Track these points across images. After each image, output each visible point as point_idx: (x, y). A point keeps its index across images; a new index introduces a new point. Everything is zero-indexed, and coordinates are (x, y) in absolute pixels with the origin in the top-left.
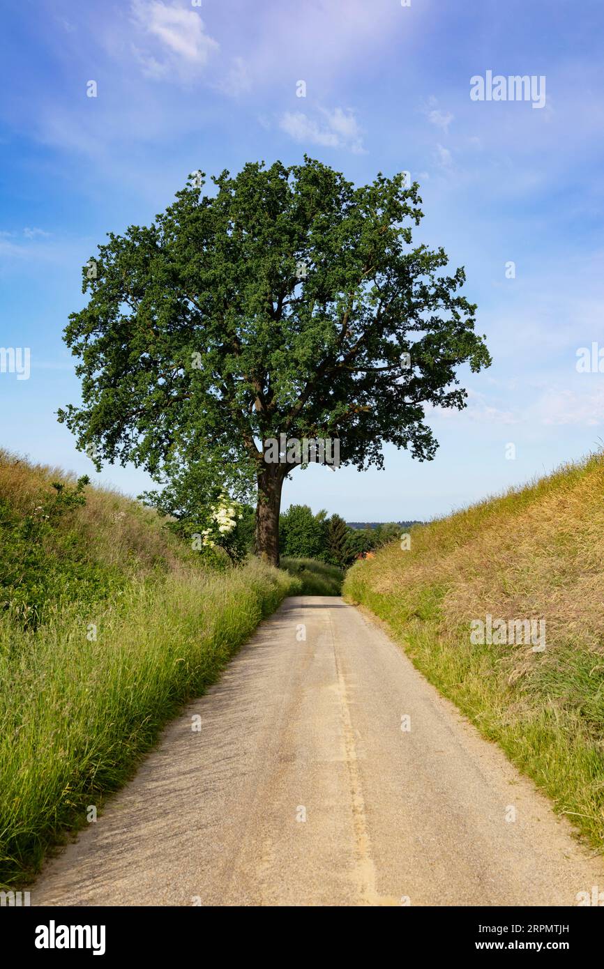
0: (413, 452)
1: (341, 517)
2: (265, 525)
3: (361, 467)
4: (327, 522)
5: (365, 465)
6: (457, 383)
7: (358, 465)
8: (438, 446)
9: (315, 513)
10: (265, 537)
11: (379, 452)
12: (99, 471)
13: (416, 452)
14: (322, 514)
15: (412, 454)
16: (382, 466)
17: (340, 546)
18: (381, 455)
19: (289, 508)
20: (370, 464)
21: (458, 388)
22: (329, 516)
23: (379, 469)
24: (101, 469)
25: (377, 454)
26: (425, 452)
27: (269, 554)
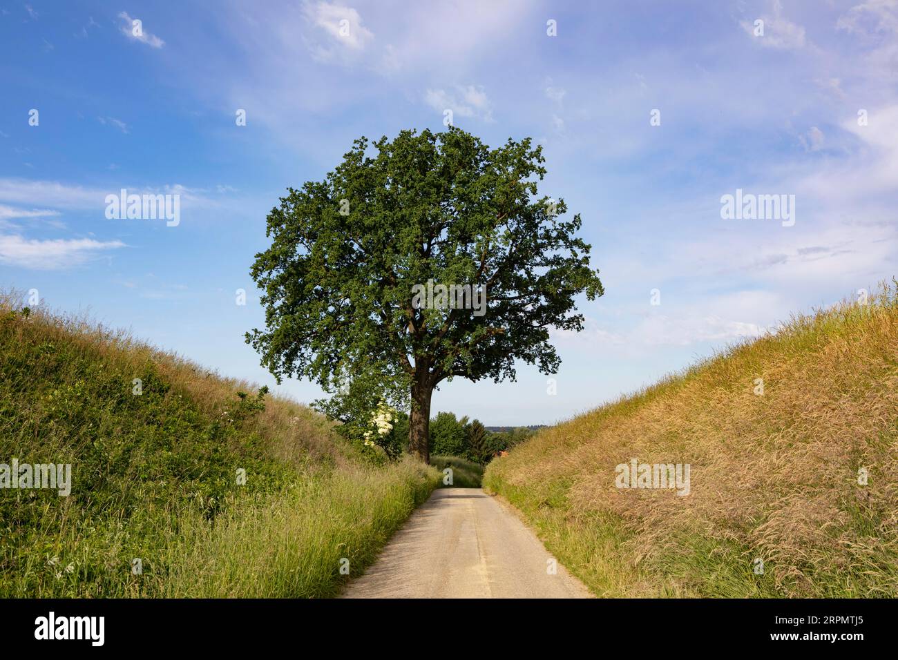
0: (540, 367)
1: (480, 422)
2: (417, 429)
3: (497, 380)
4: (469, 426)
5: (500, 378)
6: (576, 309)
7: (495, 378)
8: (560, 362)
9: (458, 419)
10: (417, 438)
11: (512, 367)
12: (279, 384)
13: (543, 367)
14: (465, 420)
15: (539, 368)
16: (514, 378)
17: (480, 446)
18: (513, 370)
19: (437, 414)
20: (504, 377)
21: (577, 313)
22: (470, 421)
23: (512, 381)
24: (281, 382)
25: (510, 369)
26: (550, 366)
27: (421, 453)
